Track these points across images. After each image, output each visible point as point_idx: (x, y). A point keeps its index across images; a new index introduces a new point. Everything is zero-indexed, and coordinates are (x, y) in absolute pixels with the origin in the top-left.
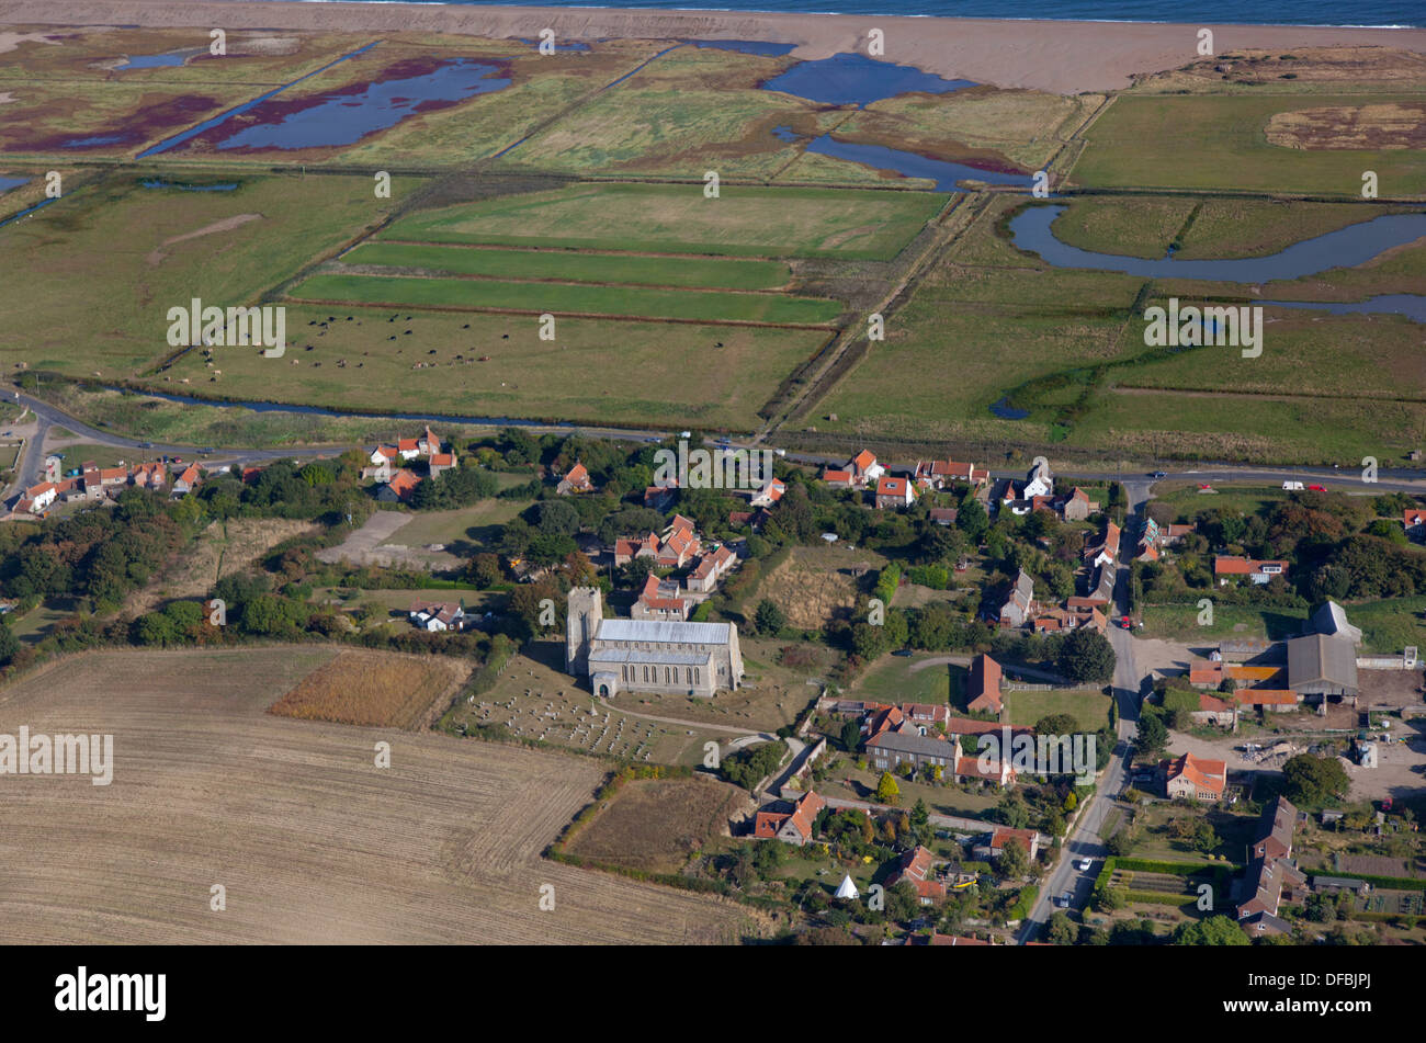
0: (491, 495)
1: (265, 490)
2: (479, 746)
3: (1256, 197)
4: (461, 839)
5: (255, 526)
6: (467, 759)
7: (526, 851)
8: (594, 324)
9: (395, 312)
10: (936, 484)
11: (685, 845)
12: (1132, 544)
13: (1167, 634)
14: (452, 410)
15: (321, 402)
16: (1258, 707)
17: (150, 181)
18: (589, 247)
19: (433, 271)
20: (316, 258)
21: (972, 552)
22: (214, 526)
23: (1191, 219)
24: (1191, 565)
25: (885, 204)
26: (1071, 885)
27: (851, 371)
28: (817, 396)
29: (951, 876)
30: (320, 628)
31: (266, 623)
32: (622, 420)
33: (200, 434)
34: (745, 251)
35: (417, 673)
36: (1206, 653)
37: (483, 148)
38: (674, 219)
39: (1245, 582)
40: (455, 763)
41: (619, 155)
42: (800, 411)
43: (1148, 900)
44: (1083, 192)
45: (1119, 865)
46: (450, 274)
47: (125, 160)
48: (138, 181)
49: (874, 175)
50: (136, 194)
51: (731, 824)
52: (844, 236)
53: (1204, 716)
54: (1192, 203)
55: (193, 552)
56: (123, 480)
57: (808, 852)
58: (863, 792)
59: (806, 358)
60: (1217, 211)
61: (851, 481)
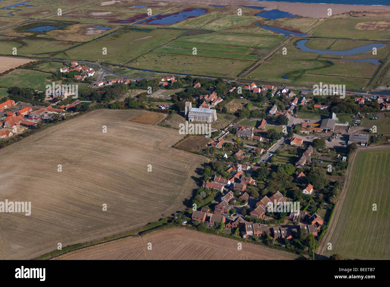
0: (182, 87)
1: (140, 84)
2: (165, 128)
3: (348, 39)
4: (158, 143)
5: (137, 90)
6: (163, 130)
7: (169, 146)
8: (210, 58)
9: (173, 55)
10: (266, 89)
11: (198, 147)
12: (299, 102)
13: (300, 118)
14: (179, 73)
15: (155, 70)
16: (314, 131)
17: (134, 29)
18: (213, 44)
19: (182, 48)
20: (161, 44)
21: (268, 101)
22: (130, 90)
23: (334, 43)
24: (309, 106)
25: (273, 38)
26: (267, 158)
27: (257, 69)
28: (248, 73)
29: (245, 155)
30: (142, 107)
31: (132, 106)
32: (211, 76)
33: (132, 75)
34: (243, 46)
35: (158, 116)
36: (306, 121)
37: (198, 25)
38: (231, 40)
39: (319, 109)
40: (160, 131)
41: (224, 27)
42: (244, 76)
43: (281, 162)
44: (314, 37)
45: (277, 155)
46: (186, 48)
47: (130, 25)
48: (132, 29)
49: (273, 33)
50: (131, 31)
51: (208, 144)
52: (263, 44)
53: (302, 132)
54: (335, 40)
55: (124, 94)
56: (116, 82)
57: (221, 150)
58: (233, 140)
59: (249, 66)
60: (340, 42)
61: (249, 88)
